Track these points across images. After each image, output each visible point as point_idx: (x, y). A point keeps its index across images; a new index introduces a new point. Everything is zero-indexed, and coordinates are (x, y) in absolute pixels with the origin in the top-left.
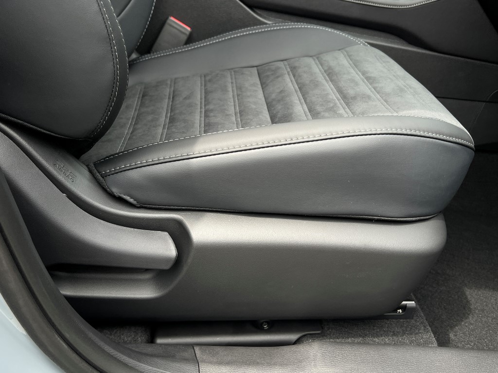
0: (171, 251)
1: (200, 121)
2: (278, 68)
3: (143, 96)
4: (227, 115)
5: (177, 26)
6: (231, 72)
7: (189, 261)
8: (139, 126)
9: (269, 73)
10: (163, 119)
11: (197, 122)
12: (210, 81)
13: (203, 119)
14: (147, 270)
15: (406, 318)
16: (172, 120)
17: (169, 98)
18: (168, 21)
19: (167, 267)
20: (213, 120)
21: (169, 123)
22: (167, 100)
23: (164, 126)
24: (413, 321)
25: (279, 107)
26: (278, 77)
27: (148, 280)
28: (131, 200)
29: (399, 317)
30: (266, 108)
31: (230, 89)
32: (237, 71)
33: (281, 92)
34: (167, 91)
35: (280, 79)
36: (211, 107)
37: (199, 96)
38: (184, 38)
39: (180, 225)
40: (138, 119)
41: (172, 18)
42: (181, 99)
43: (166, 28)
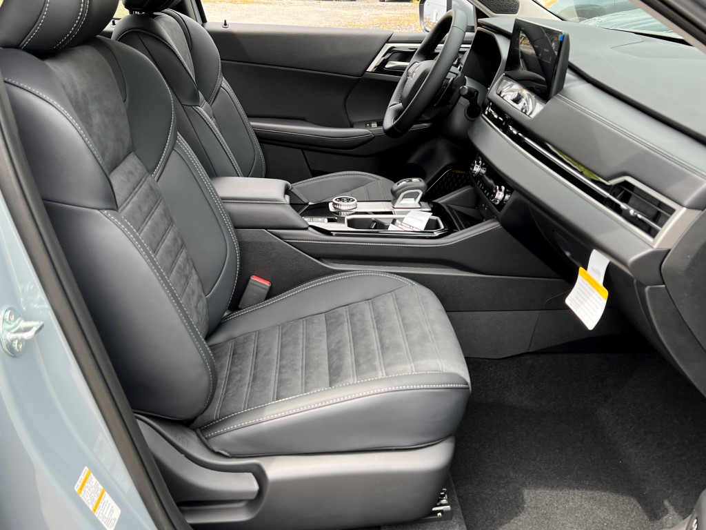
0: (254, 486)
1: (275, 377)
2: (341, 315)
3: (233, 354)
4: (295, 370)
5: (259, 283)
6: (303, 321)
7: (268, 492)
8: (230, 386)
9: (333, 321)
10: (248, 378)
11: (273, 378)
12: (285, 334)
13: (277, 375)
14: (240, 501)
15: (446, 520)
16: (255, 378)
17: (253, 355)
18: (250, 281)
19: (253, 497)
20: (285, 376)
21: (253, 381)
22: (251, 358)
23: (249, 384)
24: (452, 522)
25: (335, 358)
26: (338, 325)
27: (242, 507)
28: (226, 454)
29: (439, 519)
30: (326, 358)
31: (301, 342)
32: (308, 319)
33: (339, 342)
34: (251, 347)
35: (340, 328)
36: (284, 362)
37: (276, 351)
38: (265, 292)
39: (259, 467)
40: (230, 378)
41: (254, 278)
42: (262, 355)
43: (250, 286)
